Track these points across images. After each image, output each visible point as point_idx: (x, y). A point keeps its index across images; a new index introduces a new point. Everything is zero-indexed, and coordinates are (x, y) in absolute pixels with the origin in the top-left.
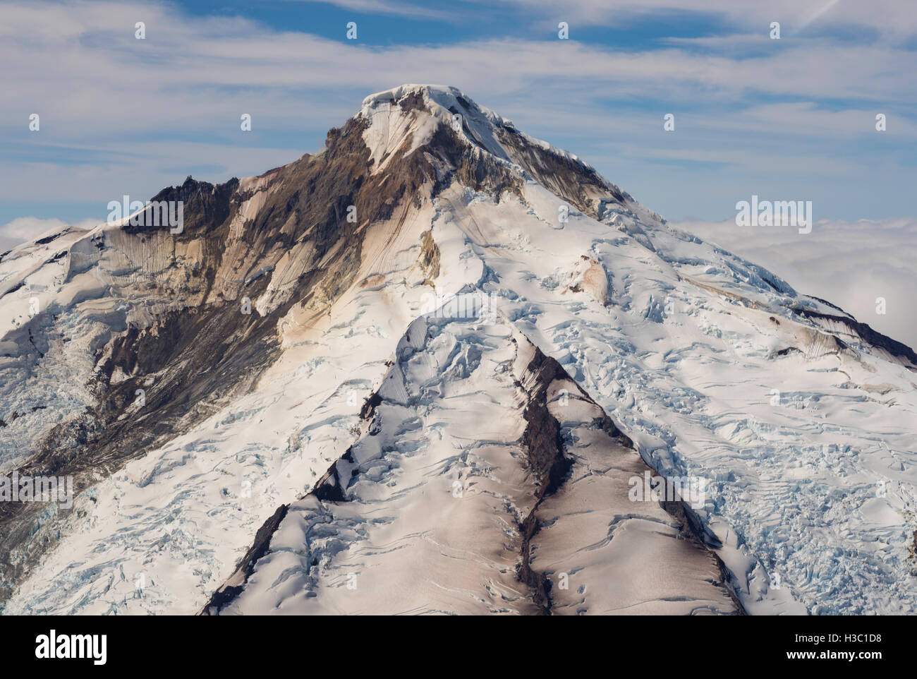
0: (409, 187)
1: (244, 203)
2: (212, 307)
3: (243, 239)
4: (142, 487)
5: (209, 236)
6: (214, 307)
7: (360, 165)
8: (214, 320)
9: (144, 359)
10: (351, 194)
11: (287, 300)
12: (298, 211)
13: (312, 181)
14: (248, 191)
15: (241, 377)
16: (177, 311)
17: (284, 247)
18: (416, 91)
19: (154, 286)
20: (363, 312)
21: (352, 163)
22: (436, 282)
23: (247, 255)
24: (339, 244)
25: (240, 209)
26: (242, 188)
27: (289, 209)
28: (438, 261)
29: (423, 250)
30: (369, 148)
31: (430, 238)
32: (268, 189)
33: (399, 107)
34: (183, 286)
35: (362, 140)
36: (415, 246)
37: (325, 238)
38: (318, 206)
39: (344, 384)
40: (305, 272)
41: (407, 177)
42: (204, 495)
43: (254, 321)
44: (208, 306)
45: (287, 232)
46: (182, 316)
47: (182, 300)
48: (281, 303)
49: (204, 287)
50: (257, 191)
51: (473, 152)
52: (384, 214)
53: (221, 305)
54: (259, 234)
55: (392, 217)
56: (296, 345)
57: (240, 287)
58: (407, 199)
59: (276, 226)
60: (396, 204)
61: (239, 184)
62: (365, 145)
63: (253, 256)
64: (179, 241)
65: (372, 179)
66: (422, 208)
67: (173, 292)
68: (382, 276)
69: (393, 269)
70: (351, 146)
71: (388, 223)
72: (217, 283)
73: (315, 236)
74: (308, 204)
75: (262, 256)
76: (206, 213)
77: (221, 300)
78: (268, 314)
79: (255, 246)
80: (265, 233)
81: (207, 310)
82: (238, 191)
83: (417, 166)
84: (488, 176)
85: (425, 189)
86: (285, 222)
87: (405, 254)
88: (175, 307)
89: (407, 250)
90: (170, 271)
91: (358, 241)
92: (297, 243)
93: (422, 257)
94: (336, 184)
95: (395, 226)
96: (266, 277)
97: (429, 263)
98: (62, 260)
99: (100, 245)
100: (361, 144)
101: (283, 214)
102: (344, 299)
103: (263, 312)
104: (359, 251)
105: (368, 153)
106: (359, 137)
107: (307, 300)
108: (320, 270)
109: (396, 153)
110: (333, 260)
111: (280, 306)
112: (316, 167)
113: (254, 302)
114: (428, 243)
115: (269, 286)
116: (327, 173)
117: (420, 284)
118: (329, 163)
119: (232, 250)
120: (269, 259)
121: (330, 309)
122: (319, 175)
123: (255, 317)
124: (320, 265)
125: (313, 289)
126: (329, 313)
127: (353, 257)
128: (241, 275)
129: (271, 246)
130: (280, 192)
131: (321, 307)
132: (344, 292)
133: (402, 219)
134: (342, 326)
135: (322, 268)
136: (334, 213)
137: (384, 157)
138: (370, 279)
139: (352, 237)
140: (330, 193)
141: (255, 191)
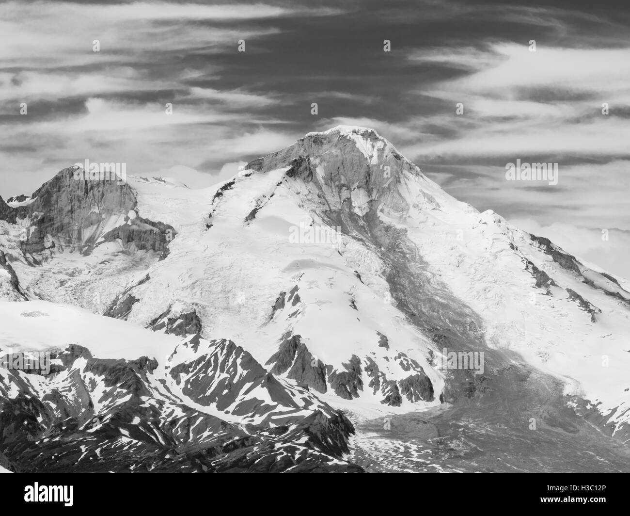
0: (400, 172)
1: (317, 169)
3: (326, 184)
5: (314, 181)
6: (336, 211)
7: (361, 159)
10: (369, 170)
11: (368, 211)
12: (344, 175)
13: (342, 163)
17: (348, 189)
18: (368, 131)
19: (309, 200)
23: (332, 190)
24: (376, 191)
25: (316, 171)
27: (339, 174)
28: (435, 201)
29: (424, 197)
30: (362, 152)
31: (424, 193)
32: (321, 164)
33: (361, 137)
34: (319, 201)
36: (420, 195)
37: (367, 188)
40: (368, 200)
44: (333, 211)
45: (344, 183)
49: (325, 202)
54: (331, 183)
55: (401, 183)
57: (341, 204)
58: (402, 177)
59: (338, 180)
60: (399, 178)
63: (336, 192)
64: (306, 182)
65: (374, 165)
66: (409, 179)
67: (318, 204)
68: (417, 205)
69: (419, 203)
70: (353, 150)
71: (402, 185)
72: (329, 202)
73: (361, 187)
75: (339, 192)
77: (337, 208)
79: (333, 187)
80: (334, 183)
82: (311, 162)
85: (404, 172)
86: (341, 179)
89: (418, 196)
90: (310, 195)
91: (390, 190)
92: (355, 189)
93: (426, 199)
94: (354, 166)
95: (406, 187)
96: (349, 200)
97: (431, 202)
98: (282, 185)
99: (286, 180)
100: (358, 150)
101: (338, 176)
102: (413, 212)
103: (361, 215)
104: (400, 195)
105: (363, 154)
106: (355, 147)
107: (382, 211)
108: (374, 200)
109: (378, 156)
110: (380, 196)
111: (366, 213)
112: (339, 158)
113: (352, 210)
114: (425, 195)
115: (353, 204)
116: (346, 160)
117: (434, 209)
118: (344, 156)
119: (324, 188)
120: (345, 194)
121: (408, 215)
122: (343, 161)
123: (359, 217)
124: (373, 198)
125: (380, 207)
126: (409, 217)
127: (398, 196)
128: (337, 199)
129: (341, 188)
130: (328, 166)
131: (398, 215)
132: (408, 210)
133: (406, 184)
134: (423, 222)
135: (376, 199)
136: (367, 178)
137: (371, 157)
138: (415, 206)
139: (383, 189)
140: (353, 169)
141: (317, 164)
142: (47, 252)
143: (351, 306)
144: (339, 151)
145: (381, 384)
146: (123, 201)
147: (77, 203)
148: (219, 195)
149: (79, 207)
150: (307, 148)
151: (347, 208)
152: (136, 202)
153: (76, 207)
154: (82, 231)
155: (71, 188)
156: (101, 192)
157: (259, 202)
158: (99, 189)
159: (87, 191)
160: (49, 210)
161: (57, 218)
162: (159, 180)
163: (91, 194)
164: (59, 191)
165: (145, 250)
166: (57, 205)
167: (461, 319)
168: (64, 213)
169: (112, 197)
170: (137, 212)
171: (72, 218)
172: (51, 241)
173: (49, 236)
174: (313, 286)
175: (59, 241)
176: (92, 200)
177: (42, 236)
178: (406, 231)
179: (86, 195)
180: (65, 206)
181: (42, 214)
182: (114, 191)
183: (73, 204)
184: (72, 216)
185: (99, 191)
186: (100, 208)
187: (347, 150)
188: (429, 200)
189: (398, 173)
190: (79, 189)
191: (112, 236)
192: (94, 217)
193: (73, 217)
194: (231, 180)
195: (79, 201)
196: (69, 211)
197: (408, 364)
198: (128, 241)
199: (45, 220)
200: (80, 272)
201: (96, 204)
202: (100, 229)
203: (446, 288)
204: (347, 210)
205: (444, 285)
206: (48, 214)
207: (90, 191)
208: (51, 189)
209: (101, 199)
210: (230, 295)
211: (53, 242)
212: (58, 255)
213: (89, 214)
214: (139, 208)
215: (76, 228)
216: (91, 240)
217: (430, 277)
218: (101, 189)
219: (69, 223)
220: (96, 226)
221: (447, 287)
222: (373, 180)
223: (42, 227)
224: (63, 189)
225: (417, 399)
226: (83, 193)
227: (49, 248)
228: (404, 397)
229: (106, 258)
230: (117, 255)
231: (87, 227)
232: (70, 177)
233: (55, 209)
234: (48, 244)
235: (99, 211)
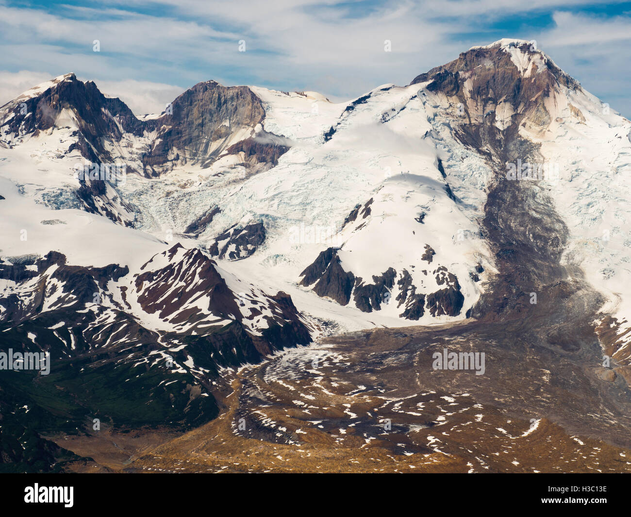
0: (550, 84)
1: (465, 83)
2: (475, 125)
3: (472, 98)
5: (458, 95)
7: (514, 72)
8: (481, 130)
10: (519, 84)
11: (511, 125)
12: (492, 89)
13: (493, 77)
14: (464, 78)
16: (463, 125)
17: (493, 103)
18: (527, 44)
19: (448, 114)
21: (510, 71)
22: (586, 123)
23: (477, 105)
24: (523, 105)
25: (464, 85)
27: (487, 87)
28: (582, 115)
29: (571, 110)
30: (516, 66)
31: (572, 106)
32: (472, 78)
33: (518, 50)
34: (460, 115)
36: (567, 109)
37: (514, 102)
38: (500, 88)
40: (513, 114)
41: (547, 80)
43: (500, 132)
44: (473, 124)
45: (492, 97)
46: (465, 127)
47: (462, 121)
49: (466, 116)
50: (468, 78)
52: (546, 94)
53: (479, 124)
54: (478, 96)
55: (550, 96)
56: (545, 142)
57: (483, 118)
58: (552, 90)
59: (485, 94)
60: (548, 91)
61: (459, 75)
62: (514, 64)
63: (481, 106)
64: (448, 96)
65: (526, 79)
66: (560, 93)
67: (457, 117)
68: (561, 119)
69: (564, 116)
70: (507, 64)
71: (550, 98)
72: (471, 115)
73: (508, 100)
74: (495, 86)
75: (485, 106)
76: (454, 85)
77: (477, 122)
78: (505, 130)
79: (479, 101)
80: (481, 96)
81: (473, 126)
82: (460, 77)
83: (550, 76)
84: (569, 83)
85: (556, 85)
86: (489, 93)
88: (461, 123)
89: (565, 110)
90: (451, 108)
91: (537, 104)
92: (501, 102)
93: (573, 113)
94: (506, 79)
95: (553, 100)
96: (492, 115)
97: (578, 115)
98: (416, 99)
99: (424, 94)
100: (512, 64)
101: (486, 89)
102: (554, 126)
103: (502, 129)
104: (545, 108)
105: (516, 67)
106: (510, 60)
107: (524, 125)
108: (519, 114)
109: (532, 69)
110: (525, 111)
111: (508, 127)
112: (491, 71)
113: (494, 124)
114: (572, 108)
115: (496, 118)
116: (498, 74)
117: (579, 123)
118: (497, 70)
119: (469, 102)
120: (490, 108)
121: (547, 129)
122: (494, 74)
123: (499, 130)
124: (519, 112)
125: (523, 121)
126: (549, 131)
127: (542, 110)
128: (480, 113)
129: (487, 102)
130: (478, 80)
131: (538, 128)
132: (549, 123)
133: (555, 97)
134: (561, 136)
135: (521, 113)
136: (515, 91)
137: (525, 70)
138: (558, 119)
139: (530, 102)
140: (504, 82)
141: (466, 77)
142: (169, 164)
143: (416, 219)
144: (492, 64)
145: (407, 297)
146: (253, 115)
147: (208, 116)
148: (349, 109)
149: (211, 121)
150: (468, 63)
151: (489, 122)
152: (265, 116)
153: (207, 121)
154: (210, 144)
155: (204, 102)
156: (235, 106)
157: (385, 116)
158: (233, 103)
159: (220, 105)
160: (178, 123)
161: (185, 131)
162: (301, 94)
163: (224, 108)
164: (191, 105)
165: (265, 163)
166: (187, 118)
167: (546, 235)
168: (194, 126)
169: (245, 110)
170: (263, 126)
171: (202, 132)
172: (176, 154)
173: (175, 149)
174: (387, 199)
175: (185, 154)
176: (224, 114)
177: (167, 148)
178: (540, 145)
179: (219, 109)
180: (196, 120)
181: (170, 127)
182: (247, 105)
183: (204, 117)
184: (203, 129)
185: (233, 105)
186: (231, 121)
187: (501, 63)
188: (575, 113)
189: (548, 86)
190: (211, 103)
191: (235, 150)
192: (223, 130)
193: (204, 131)
194: (367, 94)
195: (211, 115)
196: (199, 125)
197: (443, 278)
198: (251, 154)
199: (172, 133)
200: (192, 183)
201: (228, 117)
202: (227, 141)
203: (550, 202)
204: (489, 124)
205: (548, 200)
206: (176, 127)
207: (224, 105)
208: (182, 103)
209: (234, 112)
210: (308, 207)
211: (178, 154)
212: (179, 167)
213: (219, 127)
214: (266, 122)
215: (205, 141)
216: (216, 153)
217: (536, 192)
218: (234, 103)
219: (198, 136)
220: (224, 139)
221: (552, 202)
222: (522, 94)
223: (168, 140)
224: (195, 103)
225: (441, 313)
226: (216, 107)
227: (172, 160)
228: (427, 311)
229: (222, 170)
230: (235, 168)
231: (215, 140)
232: (204, 92)
233: (184, 123)
234: (171, 157)
235: (230, 125)
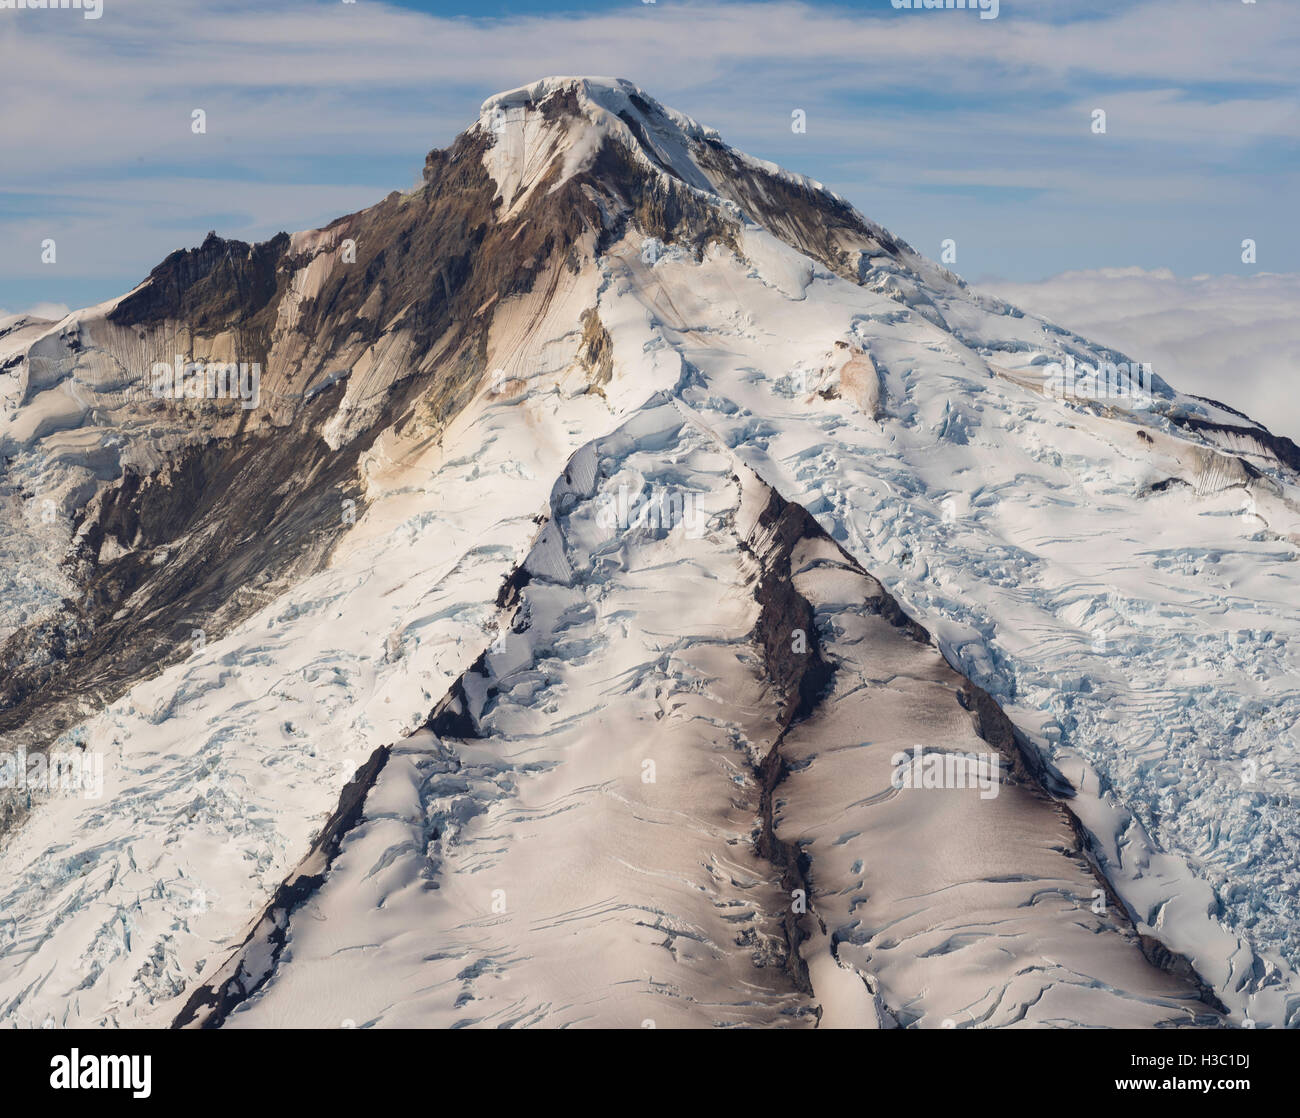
0: (559, 240)
1: (299, 273)
2: (253, 438)
3: (300, 329)
4: (157, 724)
5: (245, 325)
6: (257, 436)
7: (480, 207)
8: (257, 459)
9: (149, 521)
10: (468, 254)
11: (372, 423)
12: (384, 282)
13: (405, 235)
14: (304, 254)
15: (305, 546)
16: (199, 445)
17: (363, 340)
18: (566, 88)
19: (161, 408)
20: (493, 440)
21: (467, 205)
22: (607, 389)
23: (306, 354)
24: (451, 333)
25: (293, 282)
26: (295, 247)
27: (370, 279)
28: (610, 355)
29: (584, 339)
30: (493, 180)
31: (595, 320)
32: (335, 248)
33: (539, 114)
34: (207, 406)
35: (483, 168)
36: (572, 334)
37: (429, 325)
38: (415, 275)
39: (468, 553)
40: (398, 378)
41: (556, 223)
42: (255, 734)
43: (319, 458)
44: (247, 437)
45: (368, 315)
46: (208, 454)
47: (206, 428)
48: (363, 429)
50: (319, 252)
51: (659, 182)
52: (521, 283)
53: (268, 434)
54: (323, 320)
55: (533, 288)
56: (389, 494)
57: (298, 405)
58: (558, 258)
59: (351, 307)
60: (539, 267)
61: (289, 243)
62: (487, 175)
63: (316, 355)
64: (199, 334)
65: (500, 228)
66: (581, 272)
67: (191, 416)
68: (521, 382)
69: (540, 369)
70: (464, 176)
71: (528, 297)
73: (413, 321)
74: (401, 270)
75: (330, 355)
76: (239, 289)
77: (267, 426)
78: (342, 446)
79: (319, 339)
80: (333, 319)
81: (246, 443)
82: (288, 253)
83: (571, 206)
84: (683, 220)
85: (586, 242)
86: (365, 300)
87: (557, 346)
88: (196, 438)
89: (560, 340)
92: (385, 333)
93: (583, 351)
95: (540, 303)
96: (338, 387)
97: (595, 358)
99: (78, 344)
100: (481, 176)
101: (361, 288)
103: (334, 444)
104: (483, 340)
105: (493, 188)
106: (479, 162)
107: (402, 423)
108: (419, 375)
109: (539, 186)
111: (358, 434)
112: (411, 212)
113: (320, 427)
114: (593, 328)
115: (341, 402)
116: (430, 221)
117: (583, 391)
118: (429, 206)
119: (282, 346)
120: (341, 360)
121: (441, 436)
122: (415, 224)
123: (322, 451)
124: (422, 367)
125: (409, 408)
126: (440, 442)
127: (476, 351)
128: (297, 386)
129: (343, 339)
131: (427, 433)
132: (462, 409)
133: (550, 293)
134: (457, 463)
135: (426, 371)
136: (444, 283)
137: (519, 193)
138: (501, 387)
141: (315, 252)
144: (421, 187)
151: (310, 419)
178: (364, 511)
188: (591, 351)
189: (546, 248)
204: (304, 429)
222: (469, 289)
